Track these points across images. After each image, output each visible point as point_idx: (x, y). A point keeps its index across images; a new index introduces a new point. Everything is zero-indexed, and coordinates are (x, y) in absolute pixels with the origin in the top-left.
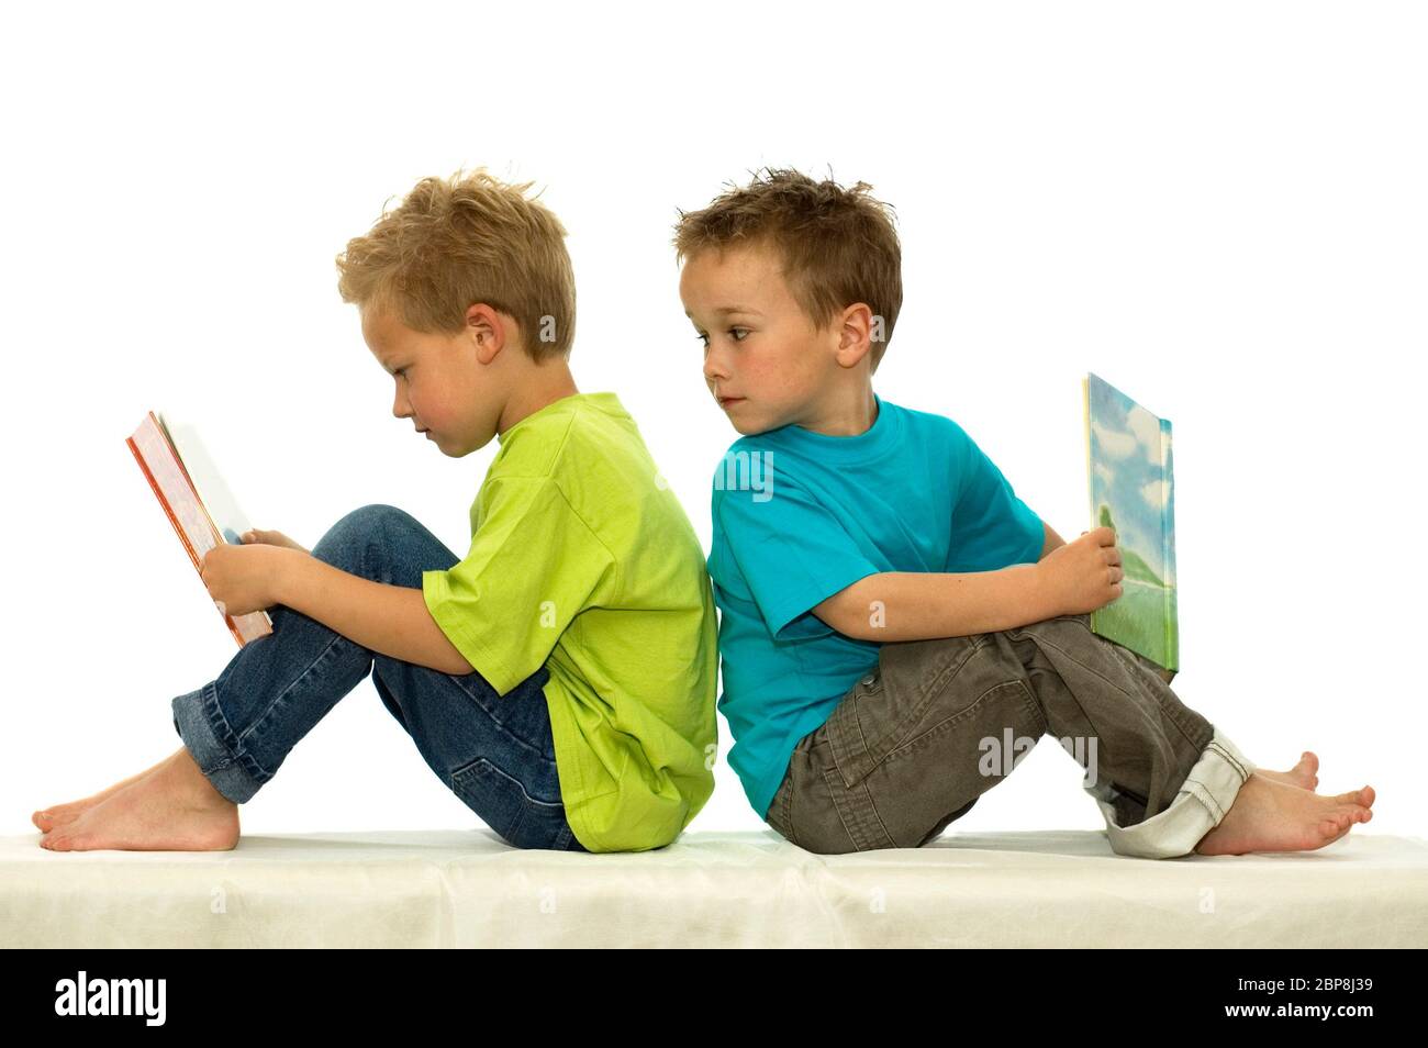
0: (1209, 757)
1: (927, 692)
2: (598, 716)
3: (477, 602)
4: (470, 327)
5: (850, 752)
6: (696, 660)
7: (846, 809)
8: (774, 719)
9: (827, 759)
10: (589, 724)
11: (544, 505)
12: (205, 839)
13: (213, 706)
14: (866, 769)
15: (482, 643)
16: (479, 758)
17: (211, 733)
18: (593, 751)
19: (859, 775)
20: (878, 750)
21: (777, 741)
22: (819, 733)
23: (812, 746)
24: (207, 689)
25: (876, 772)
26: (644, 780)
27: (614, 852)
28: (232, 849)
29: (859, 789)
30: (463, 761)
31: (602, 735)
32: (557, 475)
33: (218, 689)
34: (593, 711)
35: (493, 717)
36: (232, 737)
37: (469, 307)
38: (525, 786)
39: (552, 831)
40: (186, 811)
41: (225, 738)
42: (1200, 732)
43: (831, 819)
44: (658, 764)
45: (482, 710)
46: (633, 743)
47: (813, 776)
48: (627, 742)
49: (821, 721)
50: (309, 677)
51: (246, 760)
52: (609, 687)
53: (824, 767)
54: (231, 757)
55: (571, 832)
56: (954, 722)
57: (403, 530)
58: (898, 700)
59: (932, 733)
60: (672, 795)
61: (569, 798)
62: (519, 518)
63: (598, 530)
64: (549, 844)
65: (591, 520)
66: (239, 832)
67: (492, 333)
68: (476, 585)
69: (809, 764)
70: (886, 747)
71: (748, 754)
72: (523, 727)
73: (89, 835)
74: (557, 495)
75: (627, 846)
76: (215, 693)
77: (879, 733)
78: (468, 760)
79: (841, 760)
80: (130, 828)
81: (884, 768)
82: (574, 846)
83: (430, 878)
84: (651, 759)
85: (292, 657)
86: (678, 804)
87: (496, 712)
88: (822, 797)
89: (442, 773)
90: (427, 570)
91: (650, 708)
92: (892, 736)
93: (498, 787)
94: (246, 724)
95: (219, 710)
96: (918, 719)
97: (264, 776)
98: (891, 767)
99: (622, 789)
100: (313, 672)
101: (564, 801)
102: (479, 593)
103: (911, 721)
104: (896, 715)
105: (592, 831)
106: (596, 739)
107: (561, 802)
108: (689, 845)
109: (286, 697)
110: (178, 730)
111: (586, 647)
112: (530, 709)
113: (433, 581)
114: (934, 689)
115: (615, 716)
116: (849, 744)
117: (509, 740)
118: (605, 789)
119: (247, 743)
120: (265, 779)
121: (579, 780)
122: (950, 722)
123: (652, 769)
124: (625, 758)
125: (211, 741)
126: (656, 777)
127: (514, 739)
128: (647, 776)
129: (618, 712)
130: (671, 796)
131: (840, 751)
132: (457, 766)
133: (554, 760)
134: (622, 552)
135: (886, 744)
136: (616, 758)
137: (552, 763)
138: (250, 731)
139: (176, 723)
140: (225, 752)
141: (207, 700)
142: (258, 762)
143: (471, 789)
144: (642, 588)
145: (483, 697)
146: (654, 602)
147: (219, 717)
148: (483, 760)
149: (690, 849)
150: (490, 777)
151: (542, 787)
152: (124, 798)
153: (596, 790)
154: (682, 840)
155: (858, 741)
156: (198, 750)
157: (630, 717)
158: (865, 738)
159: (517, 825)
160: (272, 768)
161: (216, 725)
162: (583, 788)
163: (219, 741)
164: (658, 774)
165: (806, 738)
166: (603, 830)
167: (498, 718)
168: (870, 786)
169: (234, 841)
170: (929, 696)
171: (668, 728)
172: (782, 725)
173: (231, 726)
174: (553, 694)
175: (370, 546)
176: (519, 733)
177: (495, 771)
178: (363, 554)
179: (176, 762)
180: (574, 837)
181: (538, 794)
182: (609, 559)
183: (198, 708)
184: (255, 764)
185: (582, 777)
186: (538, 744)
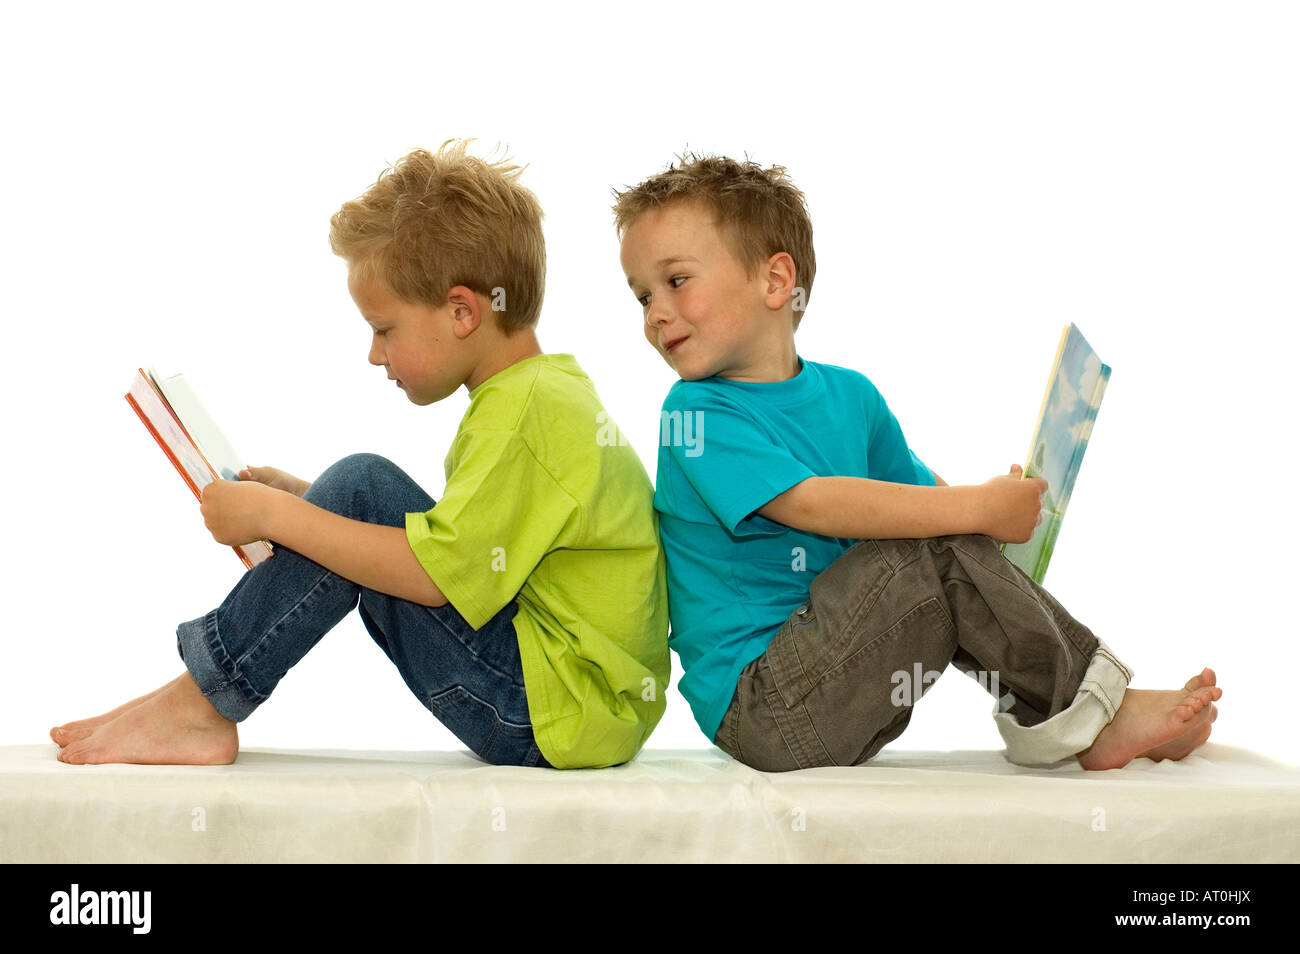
0: (1099, 661)
1: (854, 616)
2: (563, 644)
3: (455, 542)
4: (450, 304)
5: (789, 675)
6: (652, 594)
7: (787, 728)
8: (723, 647)
9: (768, 682)
10: (555, 652)
11: (512, 456)
12: (206, 755)
13: (213, 633)
14: (804, 690)
15: (456, 578)
16: (456, 685)
17: (210, 658)
18: (558, 676)
19: (797, 696)
20: (814, 672)
21: (724, 669)
22: (762, 659)
23: (756, 673)
24: (209, 616)
25: (813, 693)
26: (604, 702)
27: (578, 769)
28: (231, 763)
29: (798, 710)
30: (441, 687)
31: (566, 661)
32: (521, 430)
33: (219, 618)
34: (560, 641)
35: (471, 649)
36: (228, 662)
37: (452, 287)
38: (498, 710)
39: (522, 751)
40: (189, 730)
41: (223, 662)
42: (1086, 640)
43: (774, 738)
44: (618, 689)
45: (459, 642)
46: (595, 670)
47: (757, 699)
48: (589, 669)
49: (763, 649)
50: (299, 611)
51: (241, 684)
52: (574, 618)
53: (766, 691)
54: (228, 680)
55: (539, 751)
56: (879, 641)
57: (388, 478)
58: (829, 626)
59: (861, 653)
60: (630, 716)
61: (537, 720)
62: (490, 467)
63: (560, 480)
64: (519, 761)
65: (554, 470)
66: (238, 748)
67: (470, 312)
68: (453, 527)
69: (753, 690)
70: (821, 669)
71: (699, 681)
72: (496, 657)
73: (101, 750)
74: (522, 449)
75: (589, 762)
76: (216, 621)
77: (814, 656)
78: (446, 686)
79: (781, 684)
80: (138, 744)
81: (820, 689)
82: (542, 763)
83: (410, 792)
84: (610, 683)
85: (284, 591)
86: (634, 725)
87: (473, 644)
88: (766, 718)
89: (422, 697)
90: (409, 512)
91: (611, 637)
92: (826, 657)
93: (473, 712)
94: (242, 651)
95: (218, 637)
96: (849, 640)
97: (259, 698)
98: (826, 687)
99: (584, 711)
100: (303, 605)
101: (532, 722)
102: (456, 532)
103: (843, 644)
104: (828, 639)
105: (557, 749)
106: (561, 666)
107: (530, 723)
108: (645, 763)
109: (279, 628)
110: (182, 655)
111: (554, 584)
112: (502, 641)
113: (415, 521)
114: (860, 612)
115: (579, 644)
116: (788, 668)
117: (482, 669)
118: (570, 710)
119: (243, 668)
120: (259, 701)
121: (546, 703)
122: (875, 642)
123: (612, 693)
124: (588, 683)
125: (210, 665)
126: (615, 699)
127: (489, 667)
128: (607, 699)
129: (582, 642)
130: (629, 718)
131: (780, 676)
132: (435, 691)
133: (523, 685)
134: (584, 498)
135: (820, 666)
136: (580, 684)
137: (522, 688)
138: (245, 658)
139: (180, 647)
140: (223, 676)
141: (208, 628)
142: (252, 685)
143: (449, 712)
144: (603, 530)
145: (460, 631)
146: (615, 542)
147: (217, 644)
148: (460, 687)
149: (646, 766)
150: (465, 702)
151: (513, 710)
152: (134, 715)
153: (561, 711)
154: (639, 758)
155: (796, 665)
156: (198, 673)
157: (594, 646)
158: (802, 662)
159: (489, 745)
160: (266, 691)
161: (215, 651)
162: (550, 709)
163: (217, 665)
164: (618, 697)
165: (751, 664)
166: (568, 749)
167: (474, 649)
168: (808, 706)
169: (233, 756)
170: (857, 618)
171: (628, 656)
172: (729, 653)
173: (228, 652)
174: (522, 625)
175: (356, 493)
176: (493, 661)
177: (470, 697)
178: (351, 500)
179: (180, 683)
180: (541, 755)
181: (509, 717)
182: (575, 505)
183: (200, 634)
184: (251, 687)
185: (548, 700)
186: (511, 672)
